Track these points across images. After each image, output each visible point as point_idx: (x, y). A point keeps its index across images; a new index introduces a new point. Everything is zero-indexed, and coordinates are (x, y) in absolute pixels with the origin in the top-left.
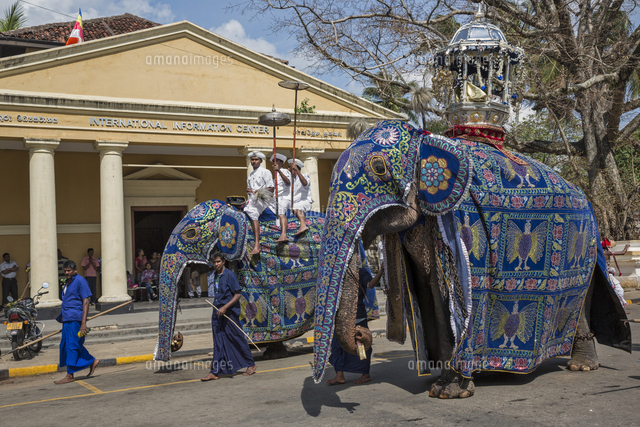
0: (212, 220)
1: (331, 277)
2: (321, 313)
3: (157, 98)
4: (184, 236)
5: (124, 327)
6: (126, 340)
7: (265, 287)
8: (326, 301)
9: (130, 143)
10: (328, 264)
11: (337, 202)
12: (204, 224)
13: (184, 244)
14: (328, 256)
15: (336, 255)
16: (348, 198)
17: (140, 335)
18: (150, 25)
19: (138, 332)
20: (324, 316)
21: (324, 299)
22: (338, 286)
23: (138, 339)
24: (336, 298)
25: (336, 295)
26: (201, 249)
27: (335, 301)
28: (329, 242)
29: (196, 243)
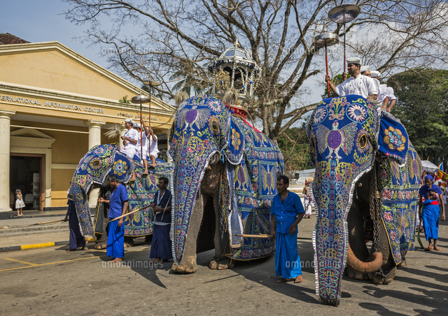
0: (109, 157)
1: (188, 192)
2: (181, 216)
3: (36, 86)
4: (91, 165)
5: (13, 227)
6: (16, 236)
7: (140, 200)
8: (185, 208)
9: (17, 112)
10: (187, 183)
11: (192, 143)
12: (104, 158)
13: (92, 169)
14: (186, 178)
15: (193, 177)
16: (199, 142)
17: (24, 232)
18: (24, 42)
19: (23, 230)
20: (183, 218)
21: (183, 206)
22: (193, 198)
23: (24, 234)
24: (192, 206)
25: (191, 204)
26: (101, 174)
27: (191, 208)
28: (187, 169)
29: (98, 170)
